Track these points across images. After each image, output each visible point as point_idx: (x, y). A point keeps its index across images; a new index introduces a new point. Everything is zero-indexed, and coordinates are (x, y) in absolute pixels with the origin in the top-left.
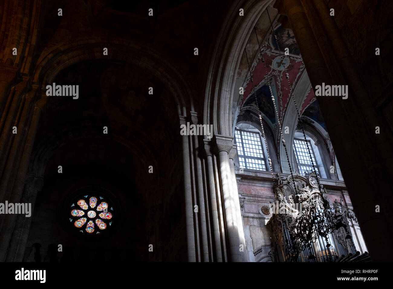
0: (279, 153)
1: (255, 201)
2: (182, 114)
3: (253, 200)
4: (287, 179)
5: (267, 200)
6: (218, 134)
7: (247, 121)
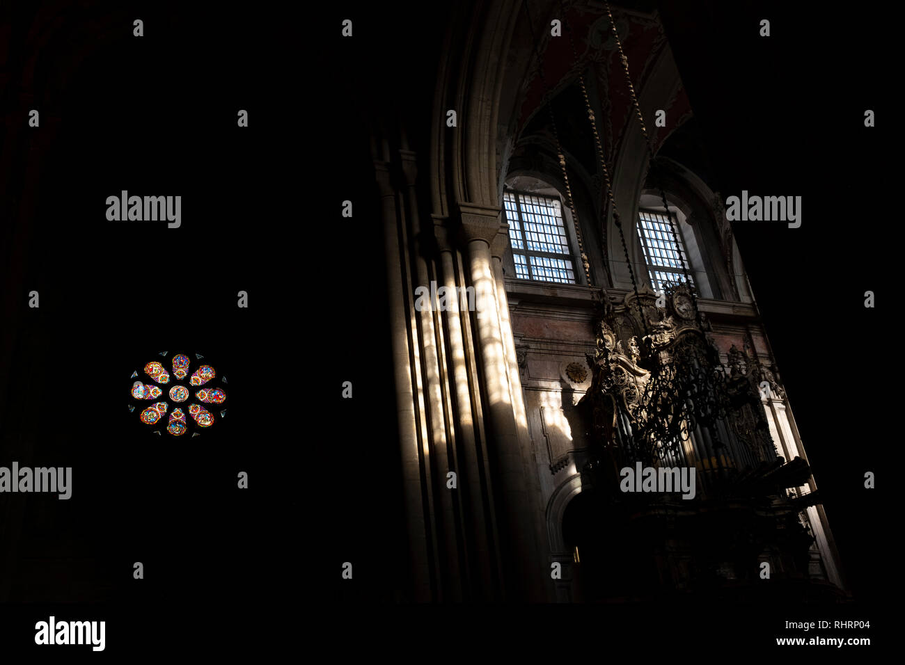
0: (605, 243)
1: (552, 352)
2: (381, 157)
3: (546, 351)
4: (623, 301)
5: (580, 349)
6: (466, 201)
7: (531, 171)
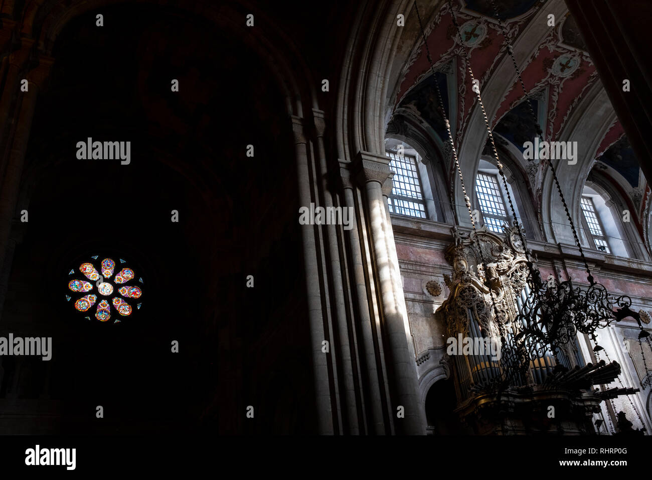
0: (453, 193)
1: (416, 272)
2: (296, 113)
3: (412, 271)
4: (469, 236)
5: (436, 271)
6: (364, 150)
7: (398, 135)
